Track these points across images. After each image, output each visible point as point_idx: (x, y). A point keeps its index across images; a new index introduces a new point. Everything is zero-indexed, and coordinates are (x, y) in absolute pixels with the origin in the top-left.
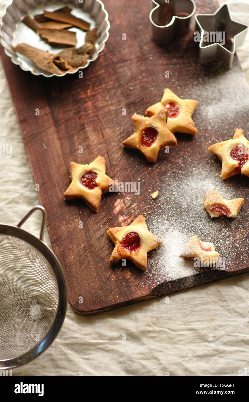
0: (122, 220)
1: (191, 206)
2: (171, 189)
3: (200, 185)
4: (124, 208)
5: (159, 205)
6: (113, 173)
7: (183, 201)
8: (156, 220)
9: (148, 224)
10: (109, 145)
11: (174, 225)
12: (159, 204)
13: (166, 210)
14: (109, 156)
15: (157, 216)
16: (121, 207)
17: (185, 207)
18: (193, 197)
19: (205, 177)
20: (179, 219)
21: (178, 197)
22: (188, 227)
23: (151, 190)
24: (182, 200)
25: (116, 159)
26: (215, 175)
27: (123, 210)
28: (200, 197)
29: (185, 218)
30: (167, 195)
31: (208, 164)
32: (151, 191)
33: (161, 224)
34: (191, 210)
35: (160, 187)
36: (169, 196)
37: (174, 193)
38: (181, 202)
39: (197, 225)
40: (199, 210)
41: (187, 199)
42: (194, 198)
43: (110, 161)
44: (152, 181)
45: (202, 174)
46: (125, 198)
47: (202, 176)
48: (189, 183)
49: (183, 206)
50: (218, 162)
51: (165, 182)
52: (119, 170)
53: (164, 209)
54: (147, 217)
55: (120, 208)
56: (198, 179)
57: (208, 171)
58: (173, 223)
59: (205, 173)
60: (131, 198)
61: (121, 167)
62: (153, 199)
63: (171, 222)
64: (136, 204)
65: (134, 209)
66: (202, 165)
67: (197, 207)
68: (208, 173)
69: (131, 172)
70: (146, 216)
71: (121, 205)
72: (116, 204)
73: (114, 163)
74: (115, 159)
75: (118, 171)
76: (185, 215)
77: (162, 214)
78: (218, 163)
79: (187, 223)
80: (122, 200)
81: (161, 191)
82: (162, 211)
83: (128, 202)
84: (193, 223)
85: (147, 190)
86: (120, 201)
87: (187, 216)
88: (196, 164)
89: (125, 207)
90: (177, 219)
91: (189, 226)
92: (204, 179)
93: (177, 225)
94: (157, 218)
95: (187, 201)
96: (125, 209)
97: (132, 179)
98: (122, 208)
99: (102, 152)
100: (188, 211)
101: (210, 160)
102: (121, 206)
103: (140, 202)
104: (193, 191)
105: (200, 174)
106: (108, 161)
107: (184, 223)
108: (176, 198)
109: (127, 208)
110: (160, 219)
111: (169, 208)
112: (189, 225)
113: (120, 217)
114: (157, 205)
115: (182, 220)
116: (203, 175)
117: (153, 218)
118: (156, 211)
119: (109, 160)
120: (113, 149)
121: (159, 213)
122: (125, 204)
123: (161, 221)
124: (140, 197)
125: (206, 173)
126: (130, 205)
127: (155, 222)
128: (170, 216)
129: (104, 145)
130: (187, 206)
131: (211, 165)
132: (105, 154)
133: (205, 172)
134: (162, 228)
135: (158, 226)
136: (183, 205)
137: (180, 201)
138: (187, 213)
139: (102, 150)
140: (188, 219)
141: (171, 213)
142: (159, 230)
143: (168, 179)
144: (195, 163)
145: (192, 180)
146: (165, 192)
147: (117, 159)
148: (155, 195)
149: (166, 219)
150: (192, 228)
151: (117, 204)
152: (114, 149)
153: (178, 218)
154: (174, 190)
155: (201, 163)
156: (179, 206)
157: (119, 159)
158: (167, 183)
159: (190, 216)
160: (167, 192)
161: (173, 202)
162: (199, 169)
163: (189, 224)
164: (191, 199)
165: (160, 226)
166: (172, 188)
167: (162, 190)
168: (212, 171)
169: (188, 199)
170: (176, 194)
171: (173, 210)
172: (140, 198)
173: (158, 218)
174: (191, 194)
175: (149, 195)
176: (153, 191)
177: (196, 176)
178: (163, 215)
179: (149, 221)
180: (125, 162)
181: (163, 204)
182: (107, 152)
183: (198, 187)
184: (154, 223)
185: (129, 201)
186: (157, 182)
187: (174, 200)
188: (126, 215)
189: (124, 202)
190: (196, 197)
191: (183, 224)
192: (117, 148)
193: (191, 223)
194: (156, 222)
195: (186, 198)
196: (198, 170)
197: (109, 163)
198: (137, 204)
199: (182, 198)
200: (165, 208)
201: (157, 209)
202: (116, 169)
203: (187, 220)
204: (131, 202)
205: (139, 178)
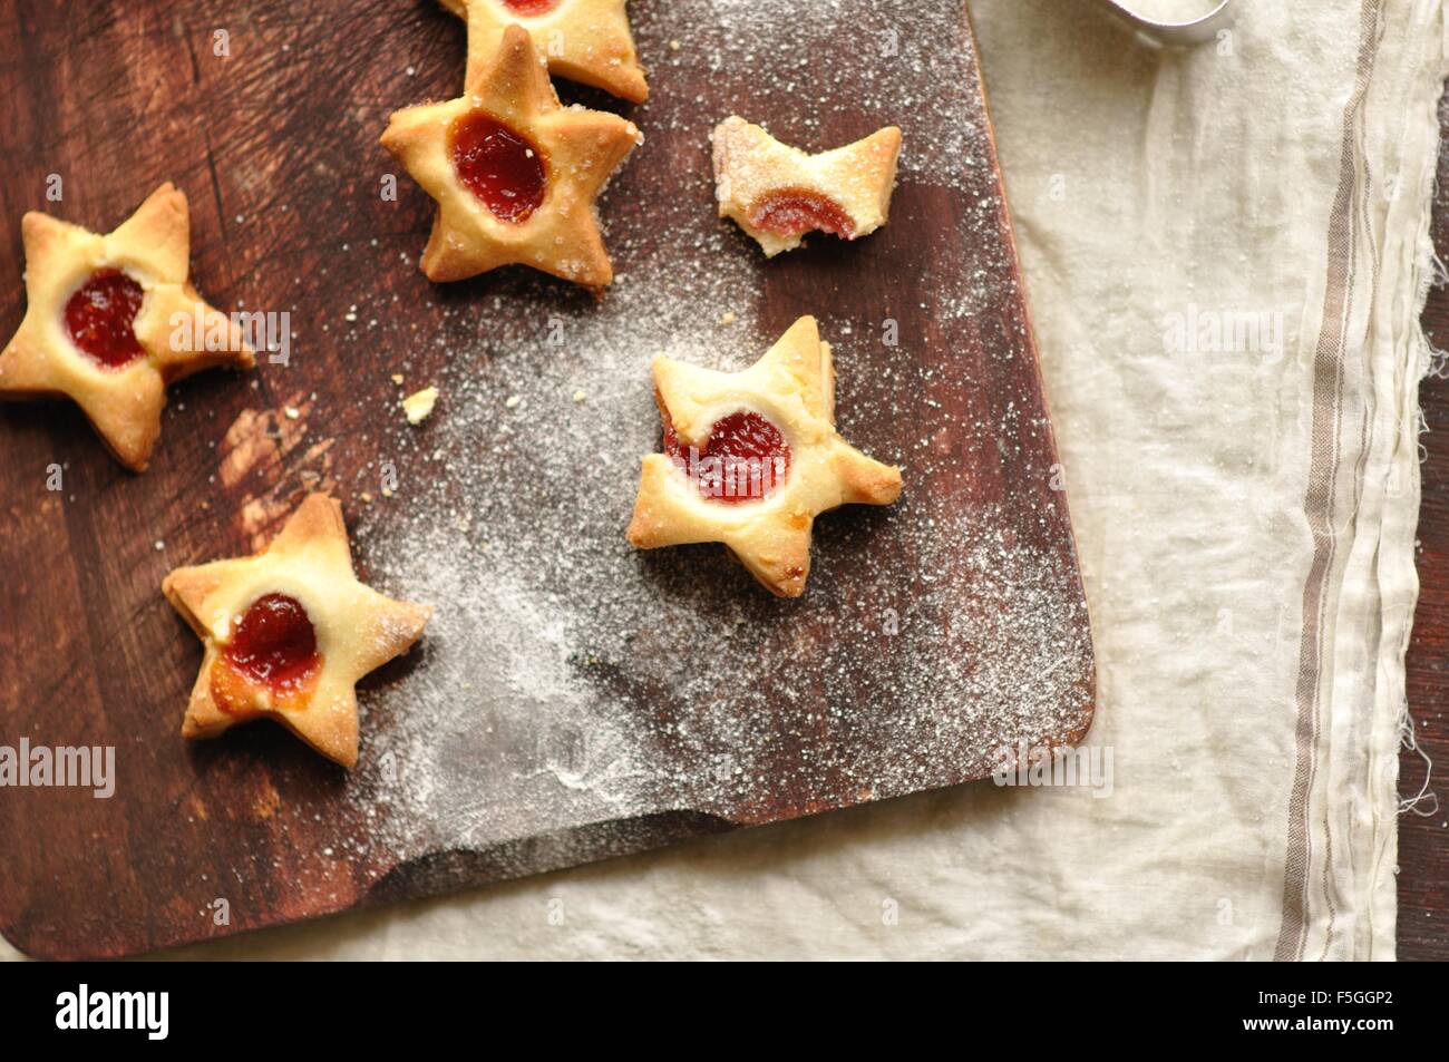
0: (259, 523)
1: (590, 476)
2: (500, 376)
3: (643, 364)
4: (268, 457)
5: (437, 455)
6: (229, 273)
7: (553, 443)
8: (414, 536)
9: (379, 553)
10: (223, 122)
11: (501, 569)
12: (436, 449)
13: (467, 485)
14: (219, 182)
15: (422, 516)
16: (258, 455)
17: (560, 478)
18: (605, 428)
19: (670, 326)
20: (527, 536)
21: (531, 420)
22: (565, 581)
23: (405, 373)
24: (548, 441)
25: (249, 198)
26: (721, 316)
27: (265, 472)
28: (637, 428)
29: (556, 534)
30: (477, 407)
31: (691, 257)
32: (405, 379)
33: (437, 556)
34: (587, 491)
35: (450, 361)
36: (487, 412)
37: (511, 402)
38: (544, 452)
39: (606, 572)
40: (623, 498)
41: (572, 436)
42: (606, 435)
43: (219, 205)
44: (414, 326)
45: (655, 310)
46: (278, 406)
47: (657, 320)
48: (587, 354)
49: (549, 472)
50: (742, 247)
51: (476, 336)
52: (258, 256)
53: (457, 477)
54: (377, 516)
55: (254, 460)
56: (634, 331)
57: (684, 295)
58: (493, 556)
59: (671, 302)
60: (306, 410)
61: (269, 239)
62: (413, 427)
63: (487, 548)
64: (326, 444)
65: (319, 471)
66: (663, 260)
67: (619, 480)
68: (685, 302)
69: (315, 273)
70: (369, 508)
71: (257, 440)
72: (232, 435)
73: (240, 219)
74: (244, 197)
75: (258, 264)
76: (556, 517)
77: (448, 506)
78: (740, 253)
79: (561, 559)
80: (263, 420)
81: (454, 387)
82: (449, 491)
83: (292, 427)
84: (592, 565)
85: (386, 377)
86: (255, 420)
87: (564, 523)
88: (634, 252)
89: (276, 456)
90: (519, 536)
91: (571, 579)
92: (665, 336)
93: (512, 569)
94: (421, 523)
95: (571, 448)
96: (277, 463)
97: (319, 310)
98: (262, 460)
99: (188, 154)
100: (574, 499)
101: (701, 235)
102: (258, 446)
103: (348, 435)
104: (604, 397)
105: (648, 308)
106: (212, 211)
107: (546, 558)
108: (520, 425)
109: (283, 459)
110: (437, 530)
111: (485, 476)
112: (571, 571)
113: (248, 503)
114: (426, 458)
115: (541, 540)
116: (660, 314)
117: (406, 520)
118: (421, 490)
119: (214, 201)
120: (242, 144)
121: (434, 497)
122: (278, 441)
123: (439, 542)
124: (348, 410)
125: (674, 305)
126: (301, 449)
127: (411, 545)
128: (484, 519)
129: (198, 119)
130: (569, 473)
131: (703, 264)
132: (199, 170)
133: (673, 299)
134: (443, 576)
135: (424, 566)
136: (552, 467)
137: (540, 442)
138: (566, 507)
139: (187, 143)
140: (567, 539)
141: (488, 502)
142: (425, 586)
143: (488, 322)
144: (630, 249)
145: (606, 336)
146: (469, 393)
147: (254, 199)
148: (418, 406)
149: (466, 534)
150: (583, 587)
151: (238, 435)
152: (246, 146)
153: (524, 531)
154: (513, 384)
155: (656, 249)
156: (532, 468)
157: (265, 202)
158: (486, 344)
159: (582, 525)
160: (482, 392)
161: (507, 447)
162: (645, 278)
163: (570, 565)
164: (593, 438)
165: (432, 569)
166: (509, 371)
167: (457, 378)
168: (705, 294)
169: (580, 435)
170: (524, 404)
171: (502, 490)
172: (347, 414)
173: (427, 525)
174: (594, 409)
175: (394, 399)
176: (415, 385)
177: (628, 318)
178: (453, 512)
179: (386, 537)
180: (291, 219)
181: (458, 456)
182: (211, 155)
183: (633, 376)
184: (407, 546)
185: (298, 427)
186: (436, 334)
187: (509, 438)
188: (277, 498)
189: (273, 427)
190: (615, 430)
191: (544, 563)
192: (260, 138)
193: (580, 564)
194: (416, 544)
195: (570, 431)
196: (637, 287)
197: (218, 219)
198: (333, 446)
199: (548, 430)
200: (463, 476)
201: (424, 477)
202: (247, 253)
203: (565, 544)
204: (304, 428)
205: (353, 308)
